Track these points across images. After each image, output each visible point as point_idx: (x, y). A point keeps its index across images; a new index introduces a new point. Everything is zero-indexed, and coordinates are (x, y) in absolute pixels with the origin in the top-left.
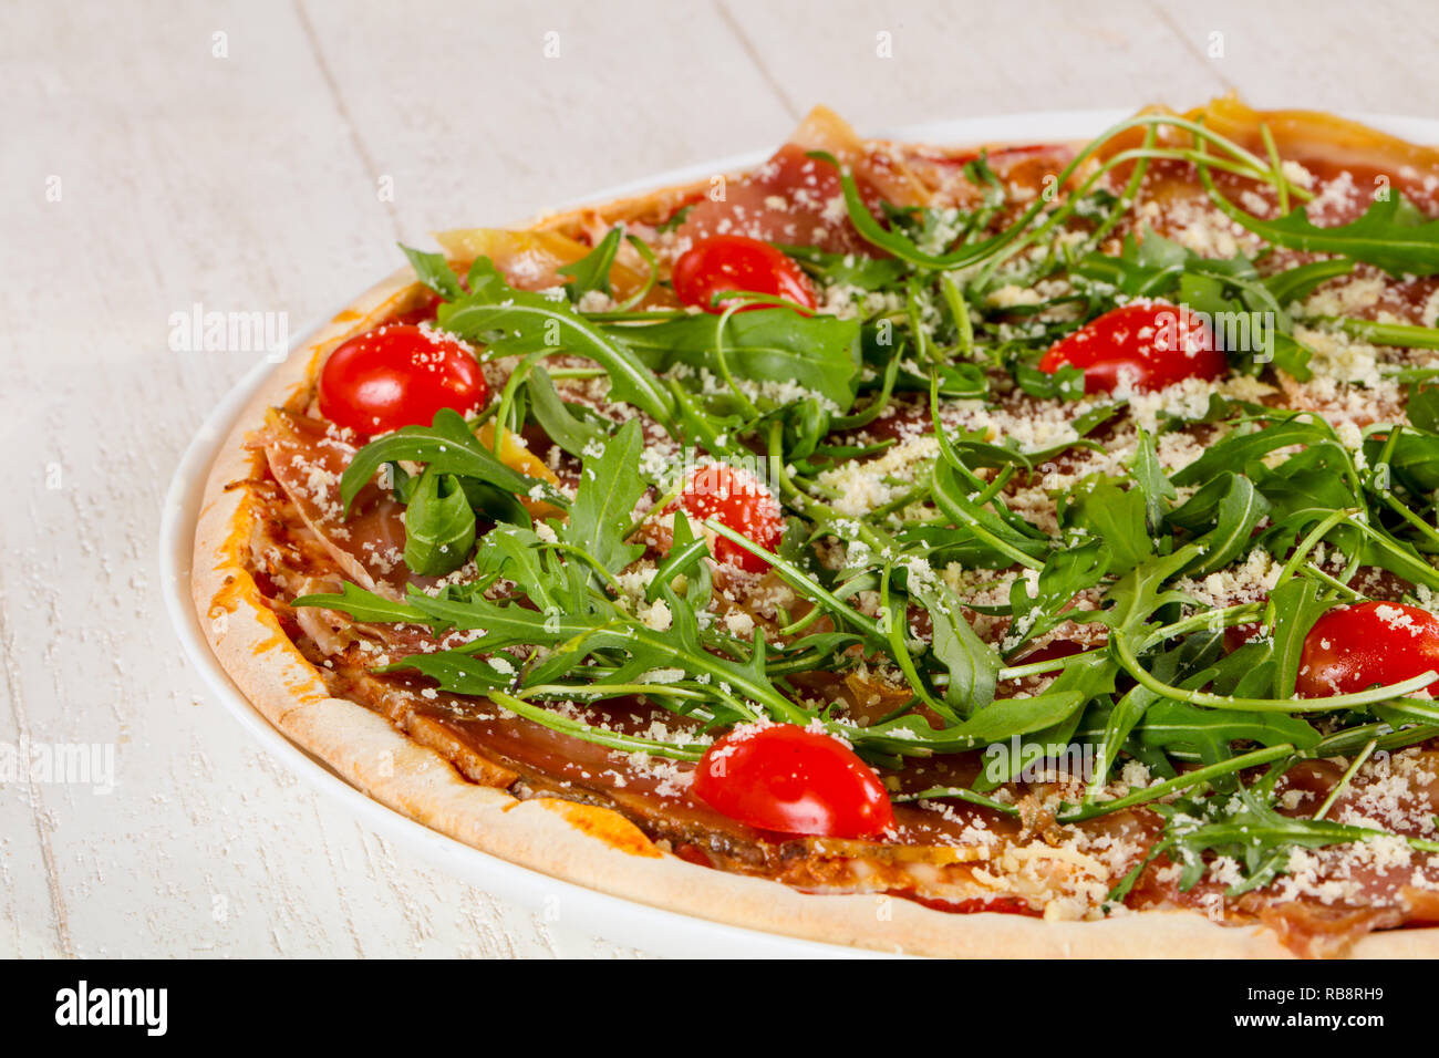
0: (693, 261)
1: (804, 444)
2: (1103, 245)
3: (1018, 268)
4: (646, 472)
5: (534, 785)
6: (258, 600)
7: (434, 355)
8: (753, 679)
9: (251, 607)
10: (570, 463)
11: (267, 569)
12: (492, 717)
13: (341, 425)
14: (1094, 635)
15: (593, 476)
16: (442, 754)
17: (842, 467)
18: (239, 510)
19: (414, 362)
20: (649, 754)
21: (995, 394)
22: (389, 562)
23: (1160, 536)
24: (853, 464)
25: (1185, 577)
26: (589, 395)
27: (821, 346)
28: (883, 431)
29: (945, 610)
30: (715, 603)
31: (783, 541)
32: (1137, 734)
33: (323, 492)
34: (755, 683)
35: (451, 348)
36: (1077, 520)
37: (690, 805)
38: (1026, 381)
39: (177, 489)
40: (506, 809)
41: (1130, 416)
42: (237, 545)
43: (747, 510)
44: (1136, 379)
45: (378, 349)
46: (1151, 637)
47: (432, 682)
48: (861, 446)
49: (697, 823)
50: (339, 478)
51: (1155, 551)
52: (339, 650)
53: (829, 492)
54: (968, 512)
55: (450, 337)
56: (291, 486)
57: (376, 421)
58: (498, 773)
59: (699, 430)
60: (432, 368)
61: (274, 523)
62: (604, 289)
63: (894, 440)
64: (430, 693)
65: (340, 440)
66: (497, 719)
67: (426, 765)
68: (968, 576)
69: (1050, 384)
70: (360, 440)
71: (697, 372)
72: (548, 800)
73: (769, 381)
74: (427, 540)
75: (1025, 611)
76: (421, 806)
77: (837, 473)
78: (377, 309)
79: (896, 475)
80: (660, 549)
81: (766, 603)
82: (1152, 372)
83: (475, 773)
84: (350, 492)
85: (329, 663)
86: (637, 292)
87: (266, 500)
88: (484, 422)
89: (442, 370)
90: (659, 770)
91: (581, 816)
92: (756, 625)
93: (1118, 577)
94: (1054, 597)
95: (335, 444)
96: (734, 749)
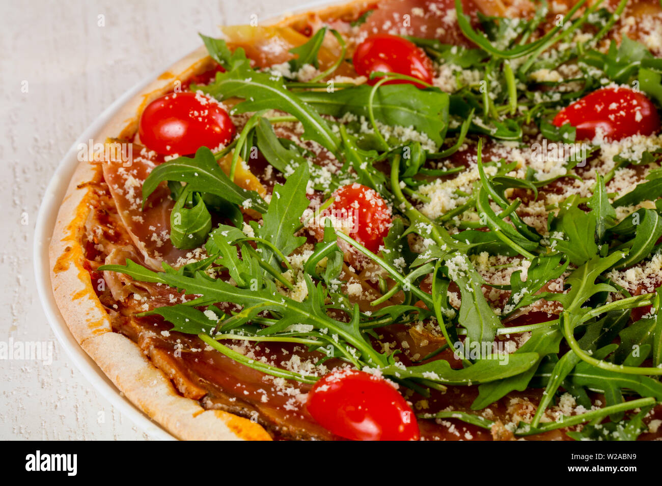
0: (367, 47)
1: (411, 169)
2: (601, 42)
3: (550, 56)
4: (320, 183)
5: (215, 399)
6: (82, 263)
7: (202, 112)
8: (352, 333)
9: (76, 268)
10: (278, 175)
11: (93, 240)
12: (200, 350)
13: (149, 148)
14: (556, 307)
15: (278, 196)
16: (166, 374)
17: (432, 183)
18: (81, 203)
19: (190, 116)
20: (286, 379)
21: (527, 138)
22: (162, 240)
23: (602, 243)
24: (439, 181)
25: (614, 270)
26: (295, 131)
27: (429, 107)
28: (460, 160)
29: (470, 290)
30: (344, 273)
31: (389, 234)
32: (570, 378)
33: (132, 192)
34: (353, 335)
35: (213, 107)
36: (559, 227)
37: (302, 417)
38: (545, 131)
39: (54, 182)
40: (195, 415)
41: (601, 155)
42: (77, 225)
43: (370, 215)
44: (606, 133)
45: (171, 107)
46: (585, 316)
47: (168, 326)
48: (445, 170)
49: (304, 430)
50: (142, 183)
51: (599, 253)
52: (122, 299)
53: (423, 198)
54: (495, 221)
55: (213, 100)
56: (115, 189)
57: (168, 148)
58: (195, 391)
59: (353, 159)
60: (200, 119)
61: (101, 211)
62: (314, 64)
63: (463, 167)
64: (166, 334)
65: (147, 159)
66: (203, 351)
67: (155, 382)
68: (493, 259)
69: (558, 133)
70: (159, 159)
71: (359, 118)
72: (219, 412)
73: (398, 126)
74: (181, 231)
75: (518, 289)
76: (150, 407)
77: (429, 187)
78: (184, 73)
79: (462, 189)
80: (317, 238)
81: (373, 274)
82: (615, 129)
83: (182, 389)
84: (147, 192)
85: (115, 306)
86: (332, 66)
87: (99, 196)
88: (228, 152)
89: (206, 120)
90: (290, 391)
91: (236, 424)
92: (365, 289)
93: (576, 267)
94: (535, 282)
95: (144, 161)
96: (328, 387)
